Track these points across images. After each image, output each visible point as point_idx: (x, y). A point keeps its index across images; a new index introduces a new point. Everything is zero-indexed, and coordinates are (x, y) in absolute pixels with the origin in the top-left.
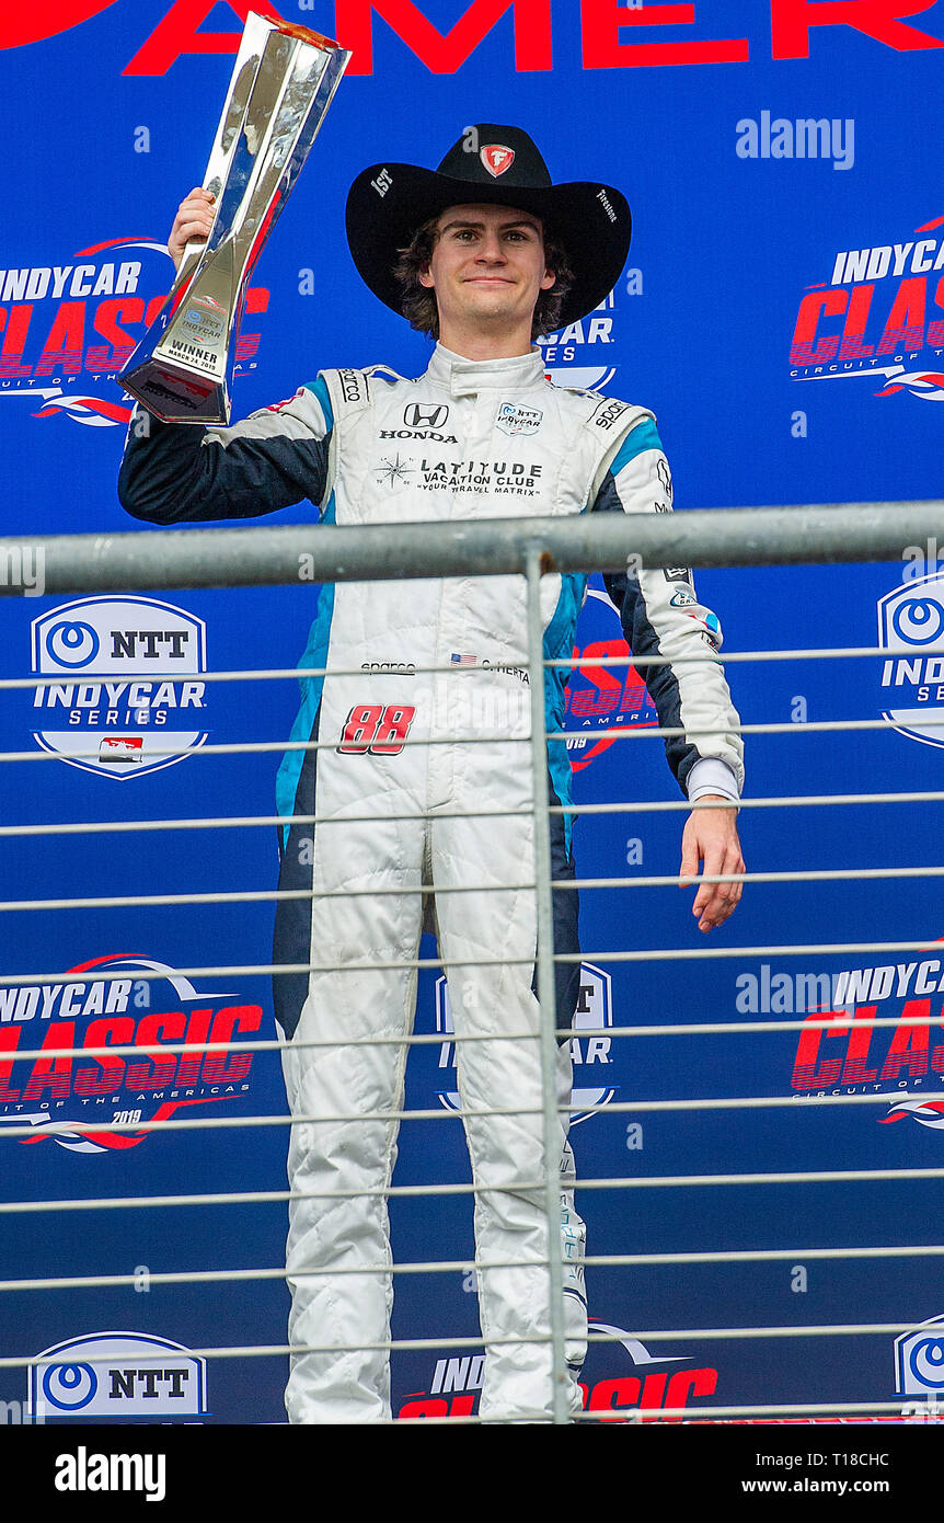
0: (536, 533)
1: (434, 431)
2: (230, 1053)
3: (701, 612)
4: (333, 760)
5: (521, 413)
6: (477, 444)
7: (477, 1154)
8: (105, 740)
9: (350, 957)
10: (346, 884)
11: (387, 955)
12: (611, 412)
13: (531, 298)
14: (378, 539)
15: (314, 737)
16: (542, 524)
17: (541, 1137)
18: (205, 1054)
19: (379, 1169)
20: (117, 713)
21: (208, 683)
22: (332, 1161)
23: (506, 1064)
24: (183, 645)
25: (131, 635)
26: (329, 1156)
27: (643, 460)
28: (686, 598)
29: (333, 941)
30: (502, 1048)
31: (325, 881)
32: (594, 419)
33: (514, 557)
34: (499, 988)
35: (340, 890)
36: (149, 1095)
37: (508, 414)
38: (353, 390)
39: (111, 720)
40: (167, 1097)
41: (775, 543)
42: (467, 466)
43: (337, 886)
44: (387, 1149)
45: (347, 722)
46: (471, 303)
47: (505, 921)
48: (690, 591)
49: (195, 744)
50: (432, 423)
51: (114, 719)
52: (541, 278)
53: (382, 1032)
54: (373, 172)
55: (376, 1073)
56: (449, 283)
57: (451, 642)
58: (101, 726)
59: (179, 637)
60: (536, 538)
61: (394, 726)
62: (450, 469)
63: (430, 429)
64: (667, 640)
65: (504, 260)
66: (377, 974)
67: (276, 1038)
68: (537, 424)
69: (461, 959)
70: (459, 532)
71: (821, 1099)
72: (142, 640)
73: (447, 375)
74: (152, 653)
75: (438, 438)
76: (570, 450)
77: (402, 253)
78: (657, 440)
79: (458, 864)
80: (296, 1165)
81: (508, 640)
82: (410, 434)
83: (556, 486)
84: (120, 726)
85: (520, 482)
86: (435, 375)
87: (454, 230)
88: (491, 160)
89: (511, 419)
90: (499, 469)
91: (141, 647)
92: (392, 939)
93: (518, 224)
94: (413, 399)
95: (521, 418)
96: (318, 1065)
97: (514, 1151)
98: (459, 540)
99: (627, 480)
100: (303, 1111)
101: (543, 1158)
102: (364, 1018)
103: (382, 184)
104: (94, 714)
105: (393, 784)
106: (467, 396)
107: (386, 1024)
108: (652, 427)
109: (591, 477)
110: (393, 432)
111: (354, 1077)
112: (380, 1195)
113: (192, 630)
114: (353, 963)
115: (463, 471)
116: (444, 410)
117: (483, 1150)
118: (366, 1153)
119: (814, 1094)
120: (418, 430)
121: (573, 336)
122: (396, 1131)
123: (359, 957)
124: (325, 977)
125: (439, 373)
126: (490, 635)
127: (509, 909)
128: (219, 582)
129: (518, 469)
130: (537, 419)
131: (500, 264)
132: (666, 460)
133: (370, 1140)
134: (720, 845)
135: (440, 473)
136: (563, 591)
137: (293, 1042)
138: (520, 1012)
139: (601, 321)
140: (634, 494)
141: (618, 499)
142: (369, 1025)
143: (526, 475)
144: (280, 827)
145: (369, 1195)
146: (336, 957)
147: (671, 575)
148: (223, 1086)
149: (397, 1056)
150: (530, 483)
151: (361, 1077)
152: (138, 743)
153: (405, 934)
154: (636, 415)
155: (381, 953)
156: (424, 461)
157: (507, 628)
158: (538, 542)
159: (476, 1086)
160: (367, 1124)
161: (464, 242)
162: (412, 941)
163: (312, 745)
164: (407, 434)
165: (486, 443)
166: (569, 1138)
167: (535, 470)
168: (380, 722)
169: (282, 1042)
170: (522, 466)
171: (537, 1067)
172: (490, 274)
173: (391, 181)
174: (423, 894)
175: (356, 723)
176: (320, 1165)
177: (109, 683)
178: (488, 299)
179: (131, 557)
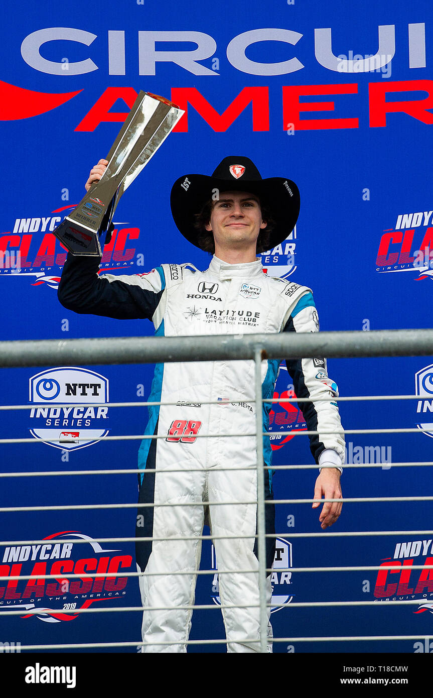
0: (259, 341)
1: (211, 295)
2: (117, 578)
3: (329, 382)
4: (164, 445)
5: (251, 288)
6: (231, 302)
7: (229, 627)
8: (63, 433)
9: (171, 534)
10: (169, 501)
11: (188, 534)
12: (292, 289)
13: (256, 233)
14: (188, 343)
15: (156, 433)
16: (262, 337)
17: (259, 620)
18: (106, 578)
19: (183, 632)
20: (68, 420)
21: (109, 408)
22: (163, 628)
23: (242, 586)
24: (98, 390)
25: (75, 385)
26: (161, 626)
27: (306, 311)
28: (323, 375)
29: (163, 527)
30: (239, 578)
31: (160, 499)
32: (285, 292)
33: (249, 352)
34: (238, 551)
35: (167, 503)
36: (80, 596)
37: (245, 289)
38: (175, 275)
39: (65, 424)
40: (88, 597)
41: (368, 347)
42: (226, 312)
43: (165, 502)
44: (187, 623)
45: (171, 427)
46: (229, 236)
47: (242, 520)
48: (325, 372)
49: (103, 435)
50: (211, 292)
51: (66, 423)
52: (260, 224)
53: (185, 569)
54: (182, 180)
55: (182, 588)
56: (219, 227)
57: (218, 392)
58: (61, 426)
59: (96, 386)
60: (259, 343)
61: (192, 430)
62: (218, 313)
63: (210, 295)
64: (313, 394)
65: (243, 215)
66: (183, 542)
67: (136, 571)
68: (258, 294)
69: (221, 536)
70: (224, 340)
71: (388, 602)
72: (80, 387)
73: (218, 270)
74: (84, 393)
75: (213, 298)
76: (272, 306)
77: (197, 216)
78: (313, 302)
79: (220, 494)
80: (145, 631)
81: (244, 392)
82: (200, 297)
83: (266, 323)
84: (69, 427)
85: (250, 320)
86: (213, 270)
87: (220, 204)
88: (235, 171)
89: (246, 291)
90: (241, 313)
91: (79, 390)
92: (190, 526)
93: (249, 199)
94: (202, 280)
95: (251, 290)
96: (156, 584)
97: (246, 625)
98: (224, 344)
99: (298, 320)
100: (149, 605)
101: (259, 628)
102: (177, 562)
103: (186, 185)
104: (57, 421)
105: (191, 456)
106: (227, 280)
107: (187, 566)
108: (311, 296)
109: (283, 318)
110: (193, 295)
111: (173, 589)
112: (184, 644)
113: (102, 383)
114: (172, 537)
115: (224, 314)
116: (216, 286)
117: (231, 625)
118: (177, 625)
119: (384, 600)
120: (204, 294)
121: (277, 251)
122: (191, 615)
123: (175, 534)
124: (160, 543)
125: (214, 269)
126: (235, 390)
127: (244, 514)
128: (115, 362)
129: (249, 314)
130: (258, 291)
131: (241, 217)
132: (316, 311)
133: (179, 619)
134: (332, 490)
135: (213, 315)
136: (269, 370)
137: (145, 573)
138: (248, 562)
139: (290, 244)
140: (301, 327)
141: (294, 328)
142: (179, 566)
143: (253, 317)
144: (139, 474)
145: (179, 644)
146: (165, 535)
147: (317, 364)
148: (114, 593)
149: (191, 580)
150: (254, 320)
151: (176, 590)
152: (77, 434)
153: (196, 524)
154: (304, 290)
155: (185, 533)
156: (206, 309)
157: (243, 387)
158: (261, 345)
159: (229, 596)
160: (178, 611)
161: (224, 209)
162: (199, 528)
163: (155, 437)
164: (199, 296)
165: (235, 302)
166: (270, 620)
167: (257, 315)
168: (186, 428)
169: (139, 573)
170: (251, 313)
171: (256, 587)
172: (237, 222)
173: (190, 183)
174: (204, 506)
175: (175, 428)
176: (157, 630)
177: (64, 407)
178: (237, 233)
179: (75, 350)
